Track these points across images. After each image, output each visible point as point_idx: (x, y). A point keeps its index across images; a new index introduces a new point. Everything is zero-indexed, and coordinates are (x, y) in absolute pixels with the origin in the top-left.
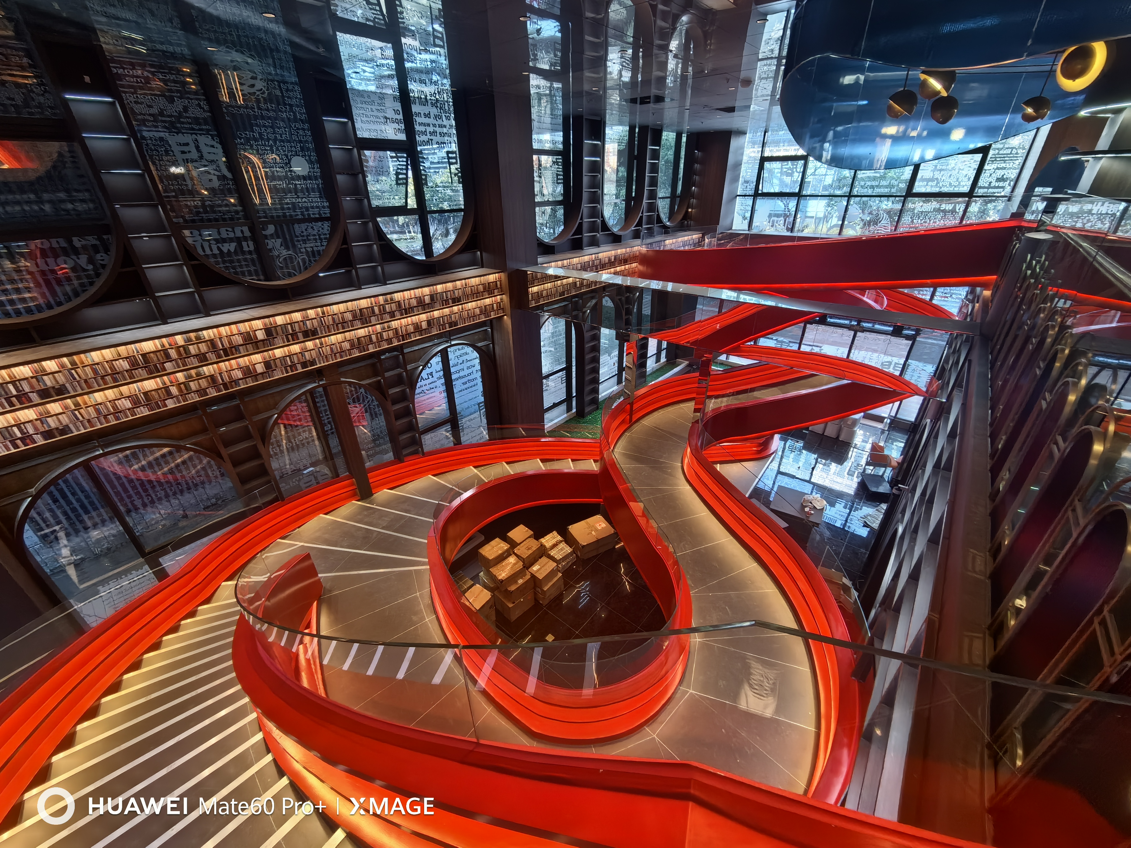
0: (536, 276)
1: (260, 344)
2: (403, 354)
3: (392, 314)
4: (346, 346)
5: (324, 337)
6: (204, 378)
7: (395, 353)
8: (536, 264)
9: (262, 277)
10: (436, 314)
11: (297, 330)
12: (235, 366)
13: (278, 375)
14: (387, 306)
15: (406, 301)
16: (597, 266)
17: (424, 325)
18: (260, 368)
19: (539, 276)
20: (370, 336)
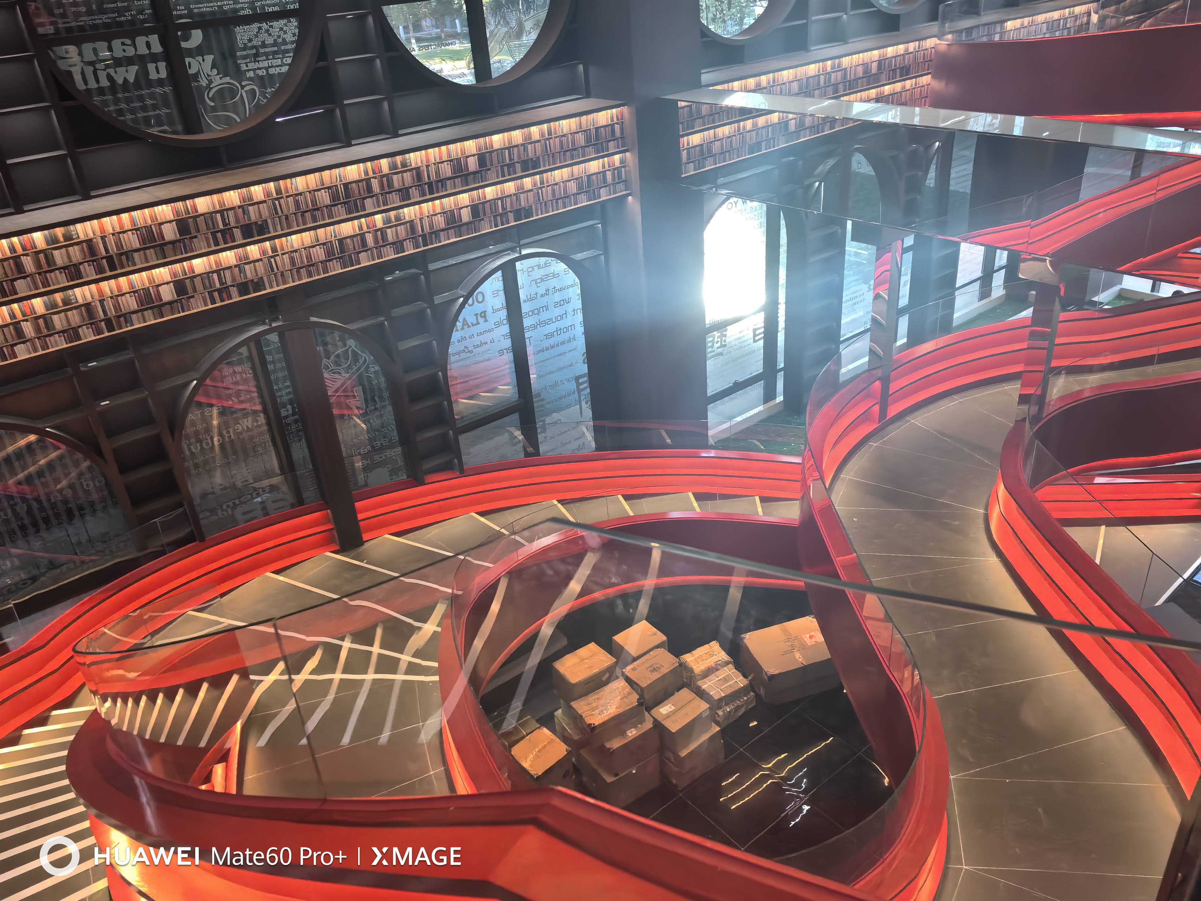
0: (699, 111)
1: (168, 248)
2: (427, 273)
3: (405, 194)
4: (319, 253)
5: (279, 237)
6: (76, 308)
7: (413, 271)
8: (697, 85)
9: (179, 128)
10: (490, 192)
11: (233, 224)
12: (125, 288)
13: (198, 306)
14: (395, 177)
15: (432, 169)
16: (836, 85)
17: (466, 215)
18: (167, 293)
19: (705, 110)
20: (362, 236)
